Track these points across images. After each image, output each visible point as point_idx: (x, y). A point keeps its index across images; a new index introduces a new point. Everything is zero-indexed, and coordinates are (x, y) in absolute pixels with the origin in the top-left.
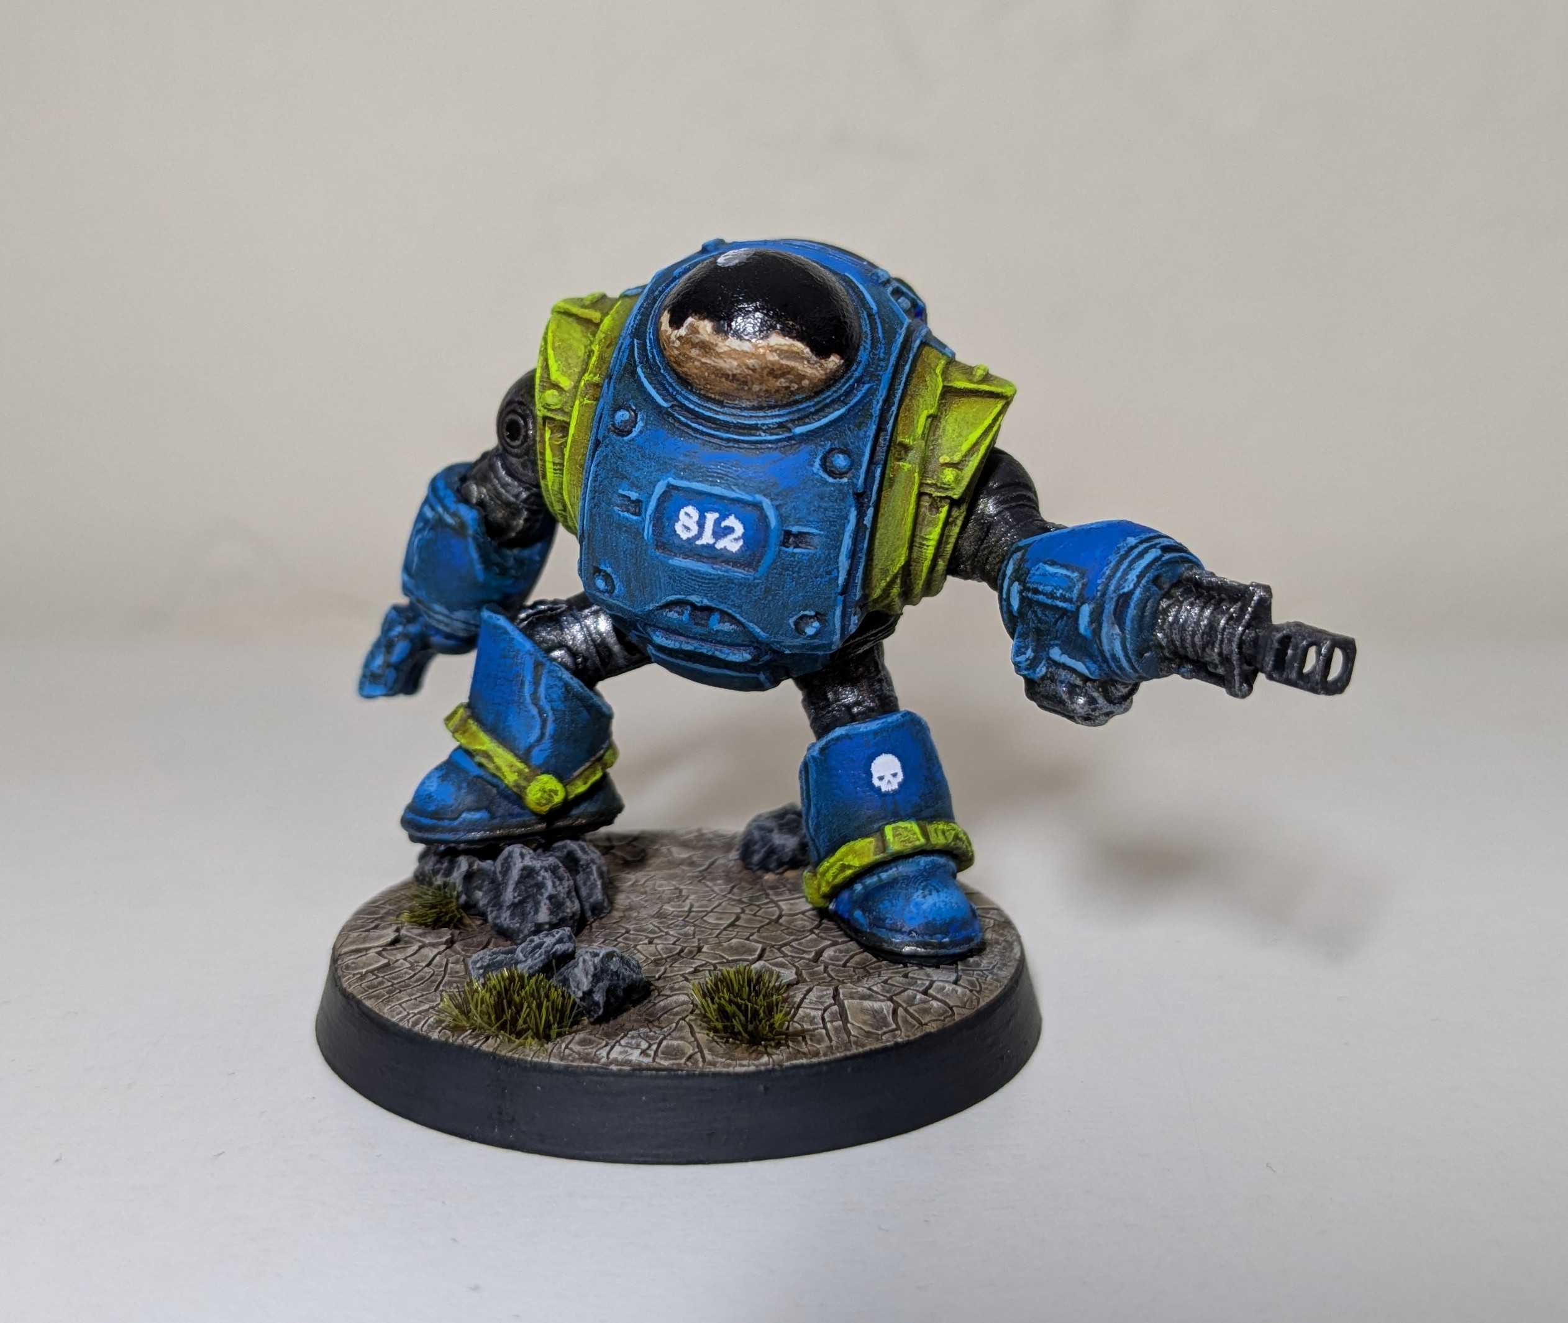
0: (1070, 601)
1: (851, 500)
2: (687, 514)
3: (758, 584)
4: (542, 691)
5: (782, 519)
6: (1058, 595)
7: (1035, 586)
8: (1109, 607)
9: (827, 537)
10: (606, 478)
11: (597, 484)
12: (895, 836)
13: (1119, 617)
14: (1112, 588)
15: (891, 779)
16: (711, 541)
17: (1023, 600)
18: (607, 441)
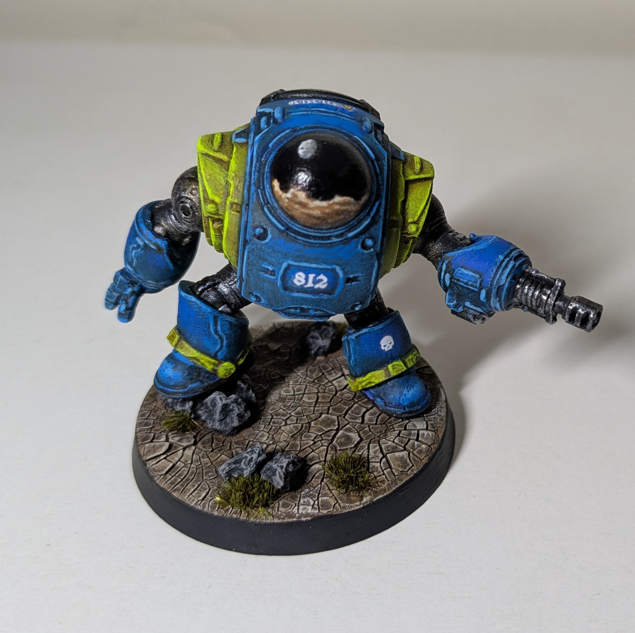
0: (476, 287)
1: (375, 258)
2: (299, 276)
3: (335, 299)
4: (219, 328)
5: (345, 273)
6: (470, 284)
7: (458, 278)
8: (494, 291)
9: (366, 275)
10: (255, 259)
11: (250, 261)
12: (393, 369)
13: (498, 294)
14: (495, 283)
15: (389, 345)
16: (312, 285)
17: (451, 282)
18: (253, 242)
